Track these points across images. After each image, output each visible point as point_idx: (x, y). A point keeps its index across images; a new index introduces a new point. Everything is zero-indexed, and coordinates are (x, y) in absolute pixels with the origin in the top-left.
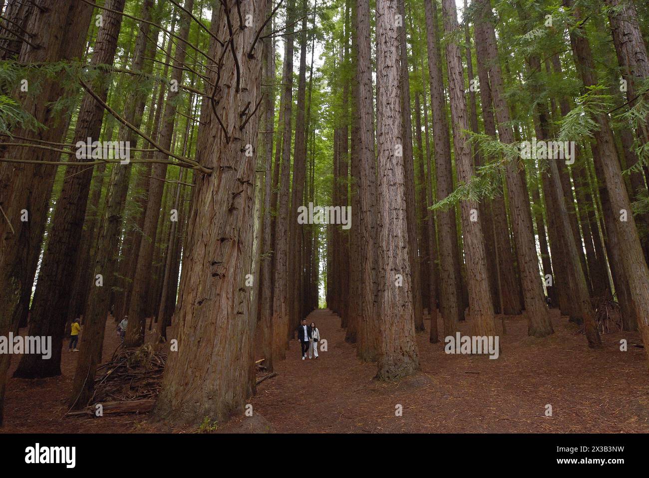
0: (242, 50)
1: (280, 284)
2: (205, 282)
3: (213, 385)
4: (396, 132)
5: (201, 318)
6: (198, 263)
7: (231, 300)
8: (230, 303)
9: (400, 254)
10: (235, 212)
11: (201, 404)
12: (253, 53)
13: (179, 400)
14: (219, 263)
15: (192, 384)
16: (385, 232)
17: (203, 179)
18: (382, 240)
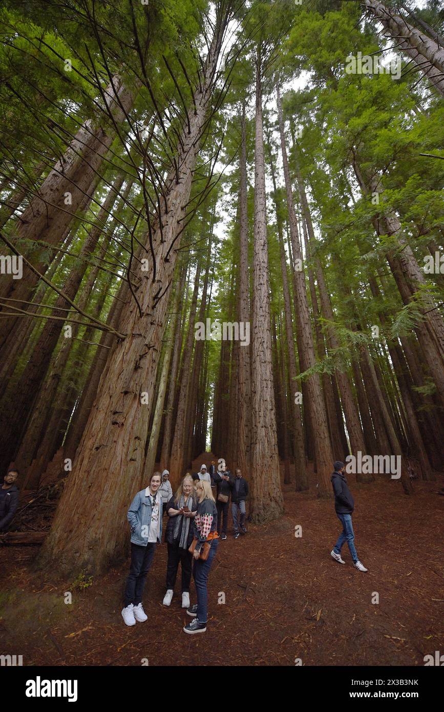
0: (160, 256)
1: (178, 434)
2: (105, 429)
3: (96, 534)
4: (266, 326)
5: (96, 463)
6: (102, 412)
7: (126, 447)
8: (125, 450)
9: (269, 414)
10: (139, 370)
11: (81, 554)
12: (168, 258)
13: (61, 549)
14: (120, 412)
15: (76, 532)
16: (258, 397)
17: (118, 343)
18: (255, 403)
